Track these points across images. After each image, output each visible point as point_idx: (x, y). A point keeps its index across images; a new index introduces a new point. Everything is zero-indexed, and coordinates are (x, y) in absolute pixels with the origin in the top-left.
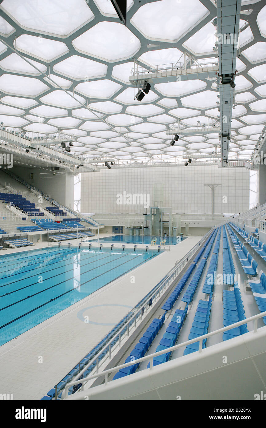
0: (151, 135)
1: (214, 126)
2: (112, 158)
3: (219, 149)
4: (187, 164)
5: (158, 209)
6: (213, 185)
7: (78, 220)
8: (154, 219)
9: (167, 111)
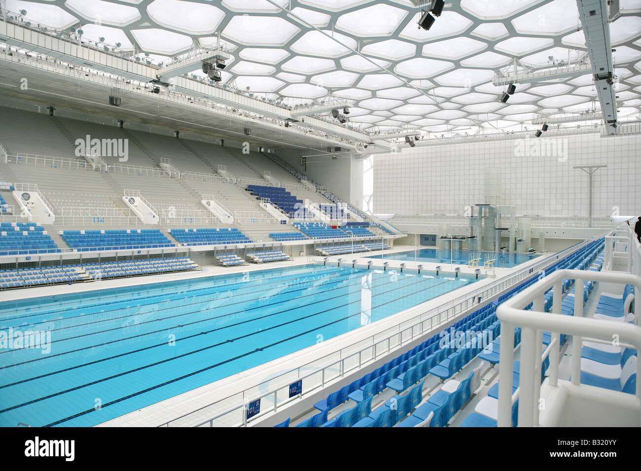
0: (473, 90)
1: (582, 62)
2: (416, 130)
3: (598, 104)
4: (539, 134)
5: (492, 209)
6: (590, 168)
7: (366, 225)
8: (485, 224)
9: (491, 45)
